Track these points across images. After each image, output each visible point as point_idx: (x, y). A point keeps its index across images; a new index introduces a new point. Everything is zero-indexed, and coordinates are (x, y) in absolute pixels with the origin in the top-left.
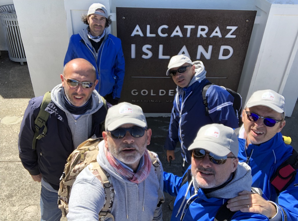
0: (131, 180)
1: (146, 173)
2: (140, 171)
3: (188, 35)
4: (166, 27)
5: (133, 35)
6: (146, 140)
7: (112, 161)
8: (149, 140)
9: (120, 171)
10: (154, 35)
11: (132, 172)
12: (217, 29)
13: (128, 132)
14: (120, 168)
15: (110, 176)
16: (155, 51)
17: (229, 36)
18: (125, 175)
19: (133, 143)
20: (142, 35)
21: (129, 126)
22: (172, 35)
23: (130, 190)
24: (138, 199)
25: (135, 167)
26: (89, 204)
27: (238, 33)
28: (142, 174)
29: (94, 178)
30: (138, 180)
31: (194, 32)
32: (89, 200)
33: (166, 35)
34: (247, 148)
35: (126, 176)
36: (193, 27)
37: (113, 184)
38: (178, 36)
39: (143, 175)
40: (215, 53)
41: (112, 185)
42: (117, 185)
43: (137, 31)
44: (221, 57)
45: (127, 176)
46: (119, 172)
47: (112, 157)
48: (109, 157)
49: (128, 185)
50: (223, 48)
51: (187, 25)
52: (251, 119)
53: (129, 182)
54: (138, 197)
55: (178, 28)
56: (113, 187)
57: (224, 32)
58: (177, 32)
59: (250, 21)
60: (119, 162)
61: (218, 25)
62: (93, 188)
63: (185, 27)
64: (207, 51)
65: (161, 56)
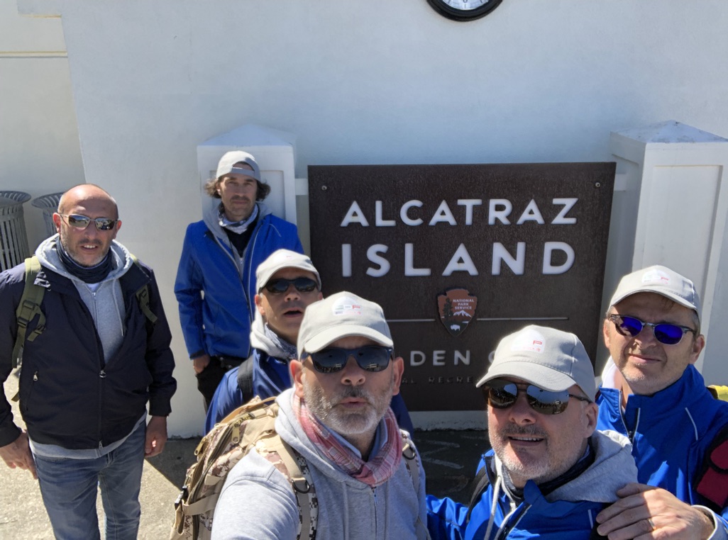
0: (358, 476)
1: (393, 461)
2: (379, 457)
3: (469, 220)
4: (417, 203)
5: (345, 223)
6: (391, 382)
7: (313, 428)
8: (397, 384)
9: (331, 452)
10: (391, 223)
11: (358, 457)
12: (532, 205)
13: (352, 359)
14: (332, 445)
15: (307, 466)
16: (395, 258)
17: (559, 219)
18: (343, 462)
19: (362, 385)
20: (364, 223)
21: (353, 344)
22: (433, 222)
23: (354, 504)
24: (374, 529)
25: (365, 444)
26: (261, 532)
27: (579, 213)
28: (383, 463)
29: (271, 471)
30: (374, 475)
31: (481, 212)
32: (262, 522)
33: (418, 222)
34: (624, 410)
35: (345, 467)
36: (478, 202)
37: (317, 486)
38: (447, 223)
39: (386, 465)
40: (533, 259)
41: (314, 488)
42: (325, 491)
43: (354, 215)
44: (548, 269)
45: (349, 466)
46: (329, 457)
47: (313, 419)
48: (305, 420)
49: (350, 489)
50: (549, 247)
51: (465, 198)
52: (625, 332)
53: (352, 481)
54: (374, 524)
55: (443, 206)
56: (314, 492)
57: (549, 211)
58: (443, 214)
59: (604, 185)
60: (329, 431)
61: (534, 196)
62: (269, 494)
63: (461, 202)
64: (514, 255)
65: (410, 271)
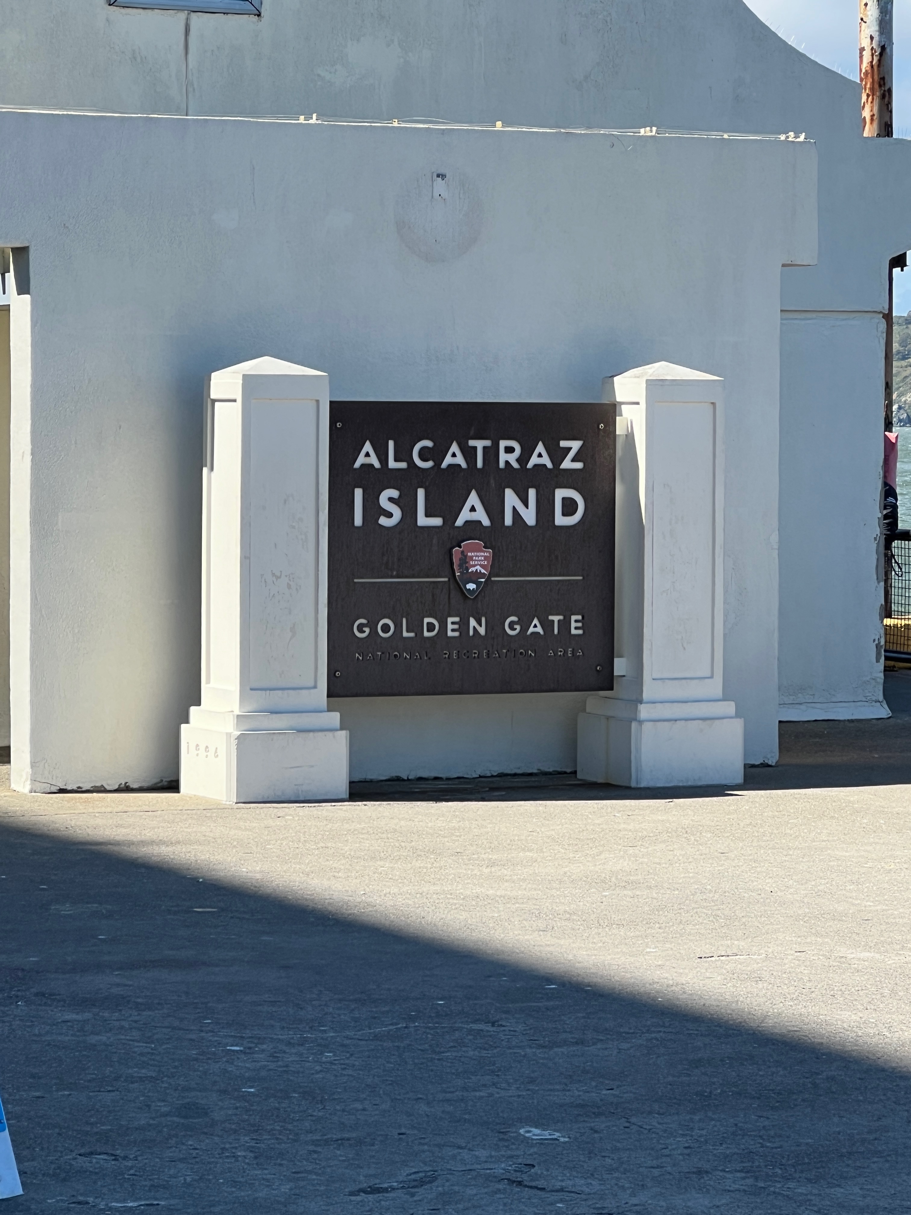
3: (480, 463)
4: (428, 443)
5: (357, 465)
10: (403, 465)
12: (540, 448)
16: (407, 505)
17: (567, 464)
20: (377, 465)
22: (444, 465)
31: (492, 455)
33: (429, 464)
36: (488, 443)
38: (458, 466)
43: (367, 455)
44: (560, 520)
50: (560, 494)
51: (475, 438)
55: (455, 448)
57: (558, 455)
58: (454, 456)
59: (608, 427)
61: (541, 438)
63: (472, 443)
64: (525, 503)
65: (423, 520)
